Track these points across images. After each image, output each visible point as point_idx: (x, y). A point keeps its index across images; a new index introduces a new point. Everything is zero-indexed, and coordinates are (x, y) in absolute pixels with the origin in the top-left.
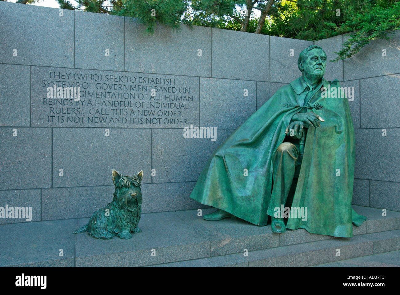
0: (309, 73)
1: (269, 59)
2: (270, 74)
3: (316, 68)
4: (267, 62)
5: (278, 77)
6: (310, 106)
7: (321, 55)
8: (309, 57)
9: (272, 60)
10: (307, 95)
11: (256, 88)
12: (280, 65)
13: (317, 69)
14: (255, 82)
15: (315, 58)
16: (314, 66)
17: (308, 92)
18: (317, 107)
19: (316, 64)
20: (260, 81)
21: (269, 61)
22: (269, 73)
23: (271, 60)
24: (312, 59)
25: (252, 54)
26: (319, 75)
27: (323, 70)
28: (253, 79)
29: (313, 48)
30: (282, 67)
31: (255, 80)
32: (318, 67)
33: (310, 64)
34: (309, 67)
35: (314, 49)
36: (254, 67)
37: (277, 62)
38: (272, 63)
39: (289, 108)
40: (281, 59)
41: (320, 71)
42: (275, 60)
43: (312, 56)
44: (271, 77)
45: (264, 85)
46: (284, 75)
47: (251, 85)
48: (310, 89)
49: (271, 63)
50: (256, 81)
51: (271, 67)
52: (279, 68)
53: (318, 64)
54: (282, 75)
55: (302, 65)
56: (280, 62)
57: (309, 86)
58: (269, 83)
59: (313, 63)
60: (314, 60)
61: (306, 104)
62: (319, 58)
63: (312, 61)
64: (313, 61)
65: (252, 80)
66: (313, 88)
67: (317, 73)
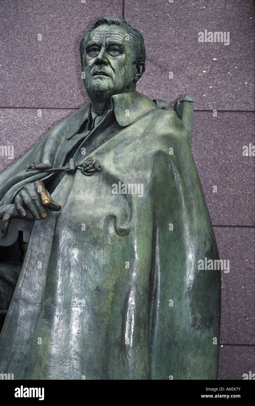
3: (93, 73)
7: (108, 40)
15: (94, 49)
16: (91, 68)
19: (94, 63)
27: (112, 77)
35: (99, 27)
59: (88, 62)
60: (92, 53)
62: (103, 49)
63: (88, 56)
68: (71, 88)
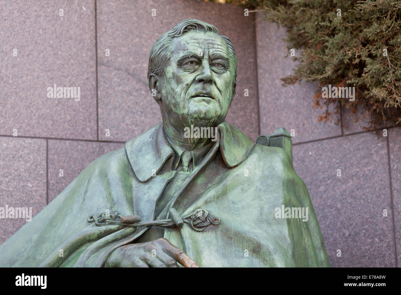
0: (174, 109)
1: (93, 63)
2: (97, 114)
3: (193, 94)
4: (86, 76)
5: (127, 125)
6: (173, 221)
7: (211, 51)
8: (172, 59)
9: (103, 67)
10: (169, 183)
11: (44, 163)
12: (134, 83)
13: (197, 96)
14: (44, 142)
15: (192, 62)
16: (188, 86)
17: (174, 172)
18: (195, 223)
19: (194, 81)
20: (62, 139)
21: (94, 69)
22: (93, 110)
23: (101, 68)
24: (180, 64)
25: (31, 48)
26: (202, 116)
27: (219, 101)
28: (37, 132)
29: (186, 30)
30: (143, 92)
31: (44, 135)
32: (200, 90)
33: (179, 81)
34: (173, 90)
35: (191, 34)
36: (37, 93)
37: (124, 75)
38: (104, 77)
39: (103, 228)
40: (137, 63)
41: (208, 102)
42: (115, 69)
43: (181, 54)
44: (100, 124)
45: (77, 151)
46: (149, 115)
47: (26, 151)
48: (181, 161)
49: (100, 79)
50: (47, 139)
51: (100, 89)
52: (130, 93)
53: (201, 81)
54: (143, 118)
55: (156, 83)
56: (133, 75)
57: (180, 152)
58: (95, 145)
59: (184, 79)
60: (188, 66)
61: (163, 214)
62: (205, 63)
63: (181, 71)
64: (185, 70)
65: (31, 134)
66: (191, 161)
67: (196, 109)
68: (28, 107)
